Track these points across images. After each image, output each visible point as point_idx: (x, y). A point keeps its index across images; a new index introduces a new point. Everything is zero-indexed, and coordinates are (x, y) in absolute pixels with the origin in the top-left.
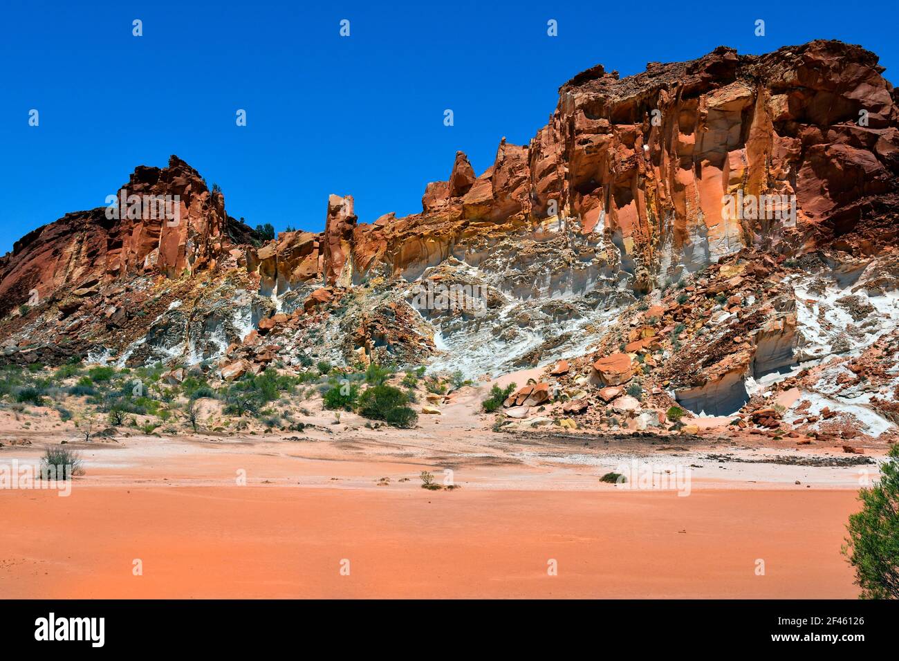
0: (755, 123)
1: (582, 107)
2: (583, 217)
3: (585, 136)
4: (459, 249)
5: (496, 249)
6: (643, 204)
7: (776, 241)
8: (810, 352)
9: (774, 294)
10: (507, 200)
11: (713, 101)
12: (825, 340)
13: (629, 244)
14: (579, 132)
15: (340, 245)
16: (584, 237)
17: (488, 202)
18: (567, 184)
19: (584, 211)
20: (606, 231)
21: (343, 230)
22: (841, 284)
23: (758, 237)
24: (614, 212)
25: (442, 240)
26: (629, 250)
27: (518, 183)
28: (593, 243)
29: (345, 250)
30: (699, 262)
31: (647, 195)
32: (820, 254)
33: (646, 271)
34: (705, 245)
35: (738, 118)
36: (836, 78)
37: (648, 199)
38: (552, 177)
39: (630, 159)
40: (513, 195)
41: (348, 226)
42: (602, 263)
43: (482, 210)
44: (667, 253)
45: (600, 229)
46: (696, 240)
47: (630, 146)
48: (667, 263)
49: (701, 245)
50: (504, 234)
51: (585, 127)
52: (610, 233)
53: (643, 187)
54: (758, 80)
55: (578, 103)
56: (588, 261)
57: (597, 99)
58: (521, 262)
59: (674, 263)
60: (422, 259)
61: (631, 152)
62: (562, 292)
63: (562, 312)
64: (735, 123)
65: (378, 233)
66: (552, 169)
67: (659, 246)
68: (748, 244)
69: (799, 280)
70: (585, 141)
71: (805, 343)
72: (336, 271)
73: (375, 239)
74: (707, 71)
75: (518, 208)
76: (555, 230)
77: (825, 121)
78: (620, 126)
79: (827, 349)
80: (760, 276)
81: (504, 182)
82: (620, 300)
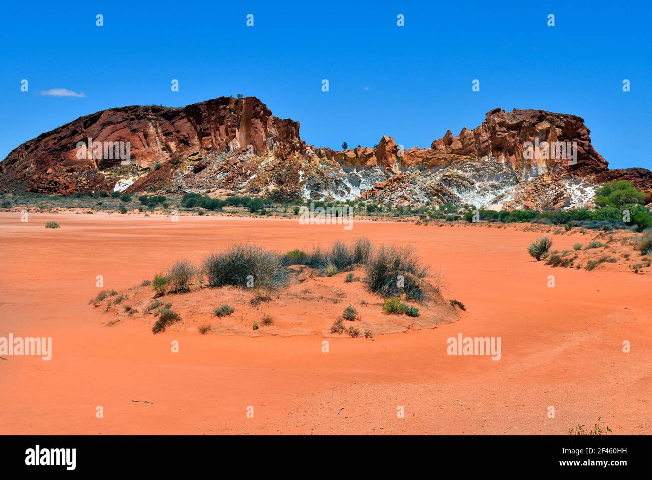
0: (550, 135)
1: (498, 123)
2: (498, 158)
3: (499, 133)
4: (453, 164)
5: (466, 165)
6: (517, 155)
7: (557, 170)
8: (573, 202)
9: (563, 187)
10: (468, 148)
11: (540, 128)
12: (576, 199)
13: (514, 167)
14: (497, 131)
15: (391, 156)
16: (499, 164)
17: (461, 149)
18: (491, 146)
19: (498, 156)
20: (505, 162)
21: (393, 150)
22: (576, 184)
23: (552, 169)
24: (508, 157)
25: (447, 160)
26: (514, 169)
27: (472, 143)
28: (502, 166)
29: (394, 158)
30: (534, 174)
31: (518, 153)
32: (570, 175)
33: (519, 176)
34: (536, 169)
35: (545, 132)
36: (575, 127)
37: (519, 154)
38: (486, 144)
39: (514, 142)
40: (470, 147)
41: (395, 149)
42: (505, 172)
43: (458, 151)
44: (524, 170)
45: (503, 162)
46: (534, 168)
47: (514, 138)
48: (524, 174)
49: (535, 169)
50: (468, 160)
51: (499, 130)
52: (506, 163)
53: (517, 150)
54: (551, 122)
55: (497, 122)
56: (501, 171)
57: (503, 121)
58: (477, 170)
59: (527, 174)
60: (438, 166)
61: (514, 140)
62: (492, 181)
63: (497, 187)
64: (544, 134)
65: (413, 154)
66: (486, 141)
67: (522, 168)
68: (549, 170)
69: (566, 182)
70: (500, 135)
71: (572, 200)
72: (391, 165)
73: (412, 156)
74: (537, 118)
75: (471, 151)
76: (487, 160)
77: (570, 138)
78: (511, 131)
79: (577, 201)
80: (556, 181)
81: (467, 142)
82: (512, 184)
